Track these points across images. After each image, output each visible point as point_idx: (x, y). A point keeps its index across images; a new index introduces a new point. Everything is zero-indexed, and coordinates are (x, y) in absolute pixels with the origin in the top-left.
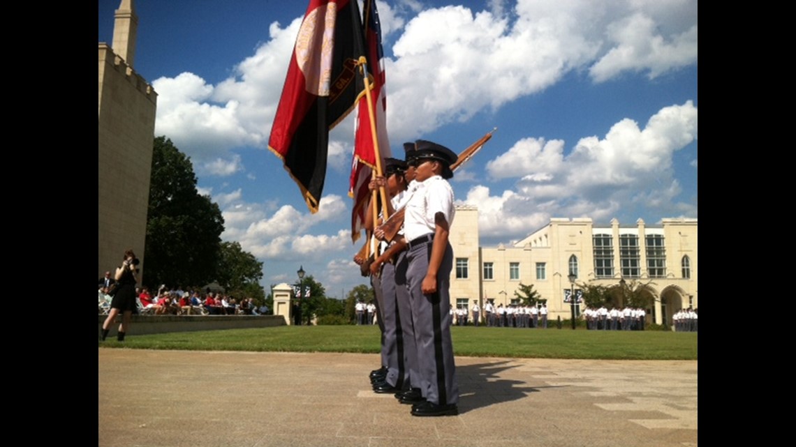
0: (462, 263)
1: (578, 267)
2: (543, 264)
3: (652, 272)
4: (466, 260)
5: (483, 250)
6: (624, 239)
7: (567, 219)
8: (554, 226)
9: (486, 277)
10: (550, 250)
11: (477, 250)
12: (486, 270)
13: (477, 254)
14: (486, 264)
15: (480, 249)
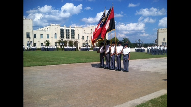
0: (28, 34)
1: (57, 36)
2: (49, 35)
3: (72, 38)
4: (29, 33)
5: (34, 31)
6: (67, 30)
7: (54, 24)
8: (52, 26)
9: (34, 38)
10: (50, 32)
11: (32, 31)
12: (34, 36)
13: (32, 32)
14: (34, 34)
15: (33, 30)
